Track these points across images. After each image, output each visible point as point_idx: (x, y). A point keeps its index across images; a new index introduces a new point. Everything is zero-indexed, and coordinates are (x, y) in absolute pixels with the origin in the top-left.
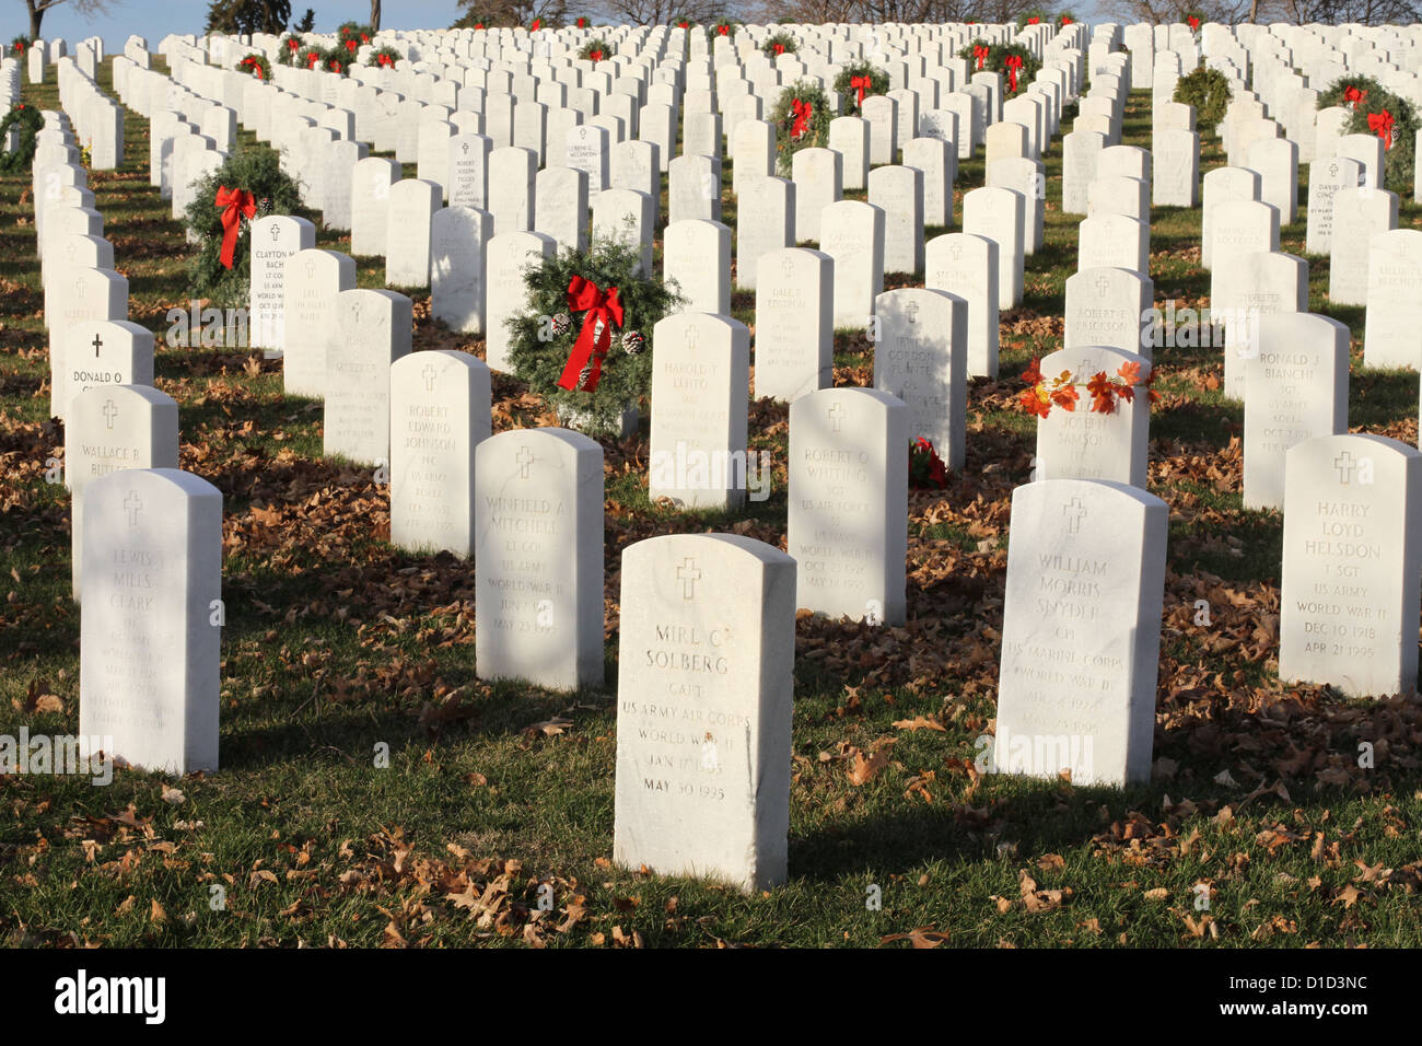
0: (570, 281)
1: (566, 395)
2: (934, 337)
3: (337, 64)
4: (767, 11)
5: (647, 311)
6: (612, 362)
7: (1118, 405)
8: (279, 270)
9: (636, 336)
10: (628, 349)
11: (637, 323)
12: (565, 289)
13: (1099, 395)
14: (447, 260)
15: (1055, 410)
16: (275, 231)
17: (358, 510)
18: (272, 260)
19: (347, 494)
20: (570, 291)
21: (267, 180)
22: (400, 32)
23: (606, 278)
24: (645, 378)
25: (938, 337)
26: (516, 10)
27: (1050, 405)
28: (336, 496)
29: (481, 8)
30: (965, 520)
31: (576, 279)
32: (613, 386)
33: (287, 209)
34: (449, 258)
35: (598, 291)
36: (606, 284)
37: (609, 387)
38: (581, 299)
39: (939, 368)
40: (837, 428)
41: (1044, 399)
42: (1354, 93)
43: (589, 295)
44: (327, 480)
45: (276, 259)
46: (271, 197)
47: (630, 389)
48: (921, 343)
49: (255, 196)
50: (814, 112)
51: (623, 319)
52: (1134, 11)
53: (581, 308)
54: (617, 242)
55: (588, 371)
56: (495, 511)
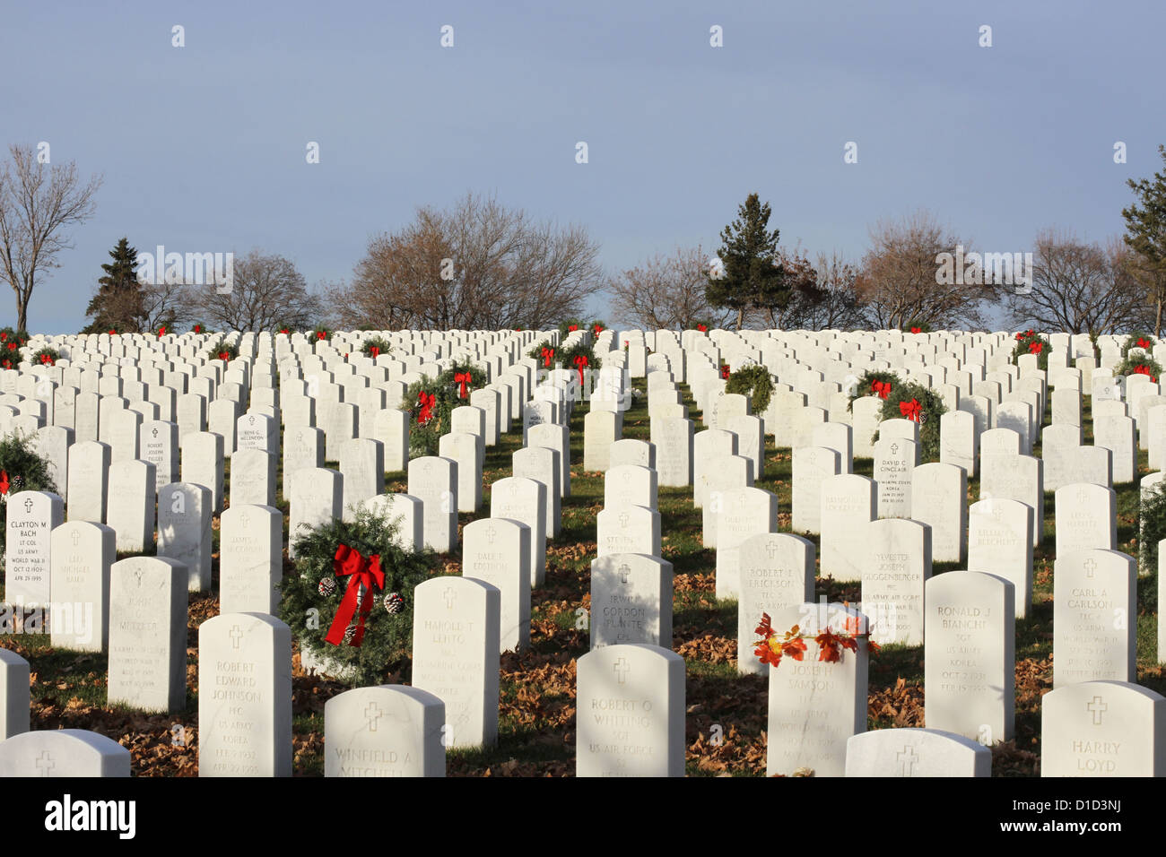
0: (336, 549)
1: (333, 650)
2: (645, 595)
3: (8, 362)
4: (342, 320)
5: (406, 575)
6: (374, 620)
7: (843, 656)
8: (32, 538)
9: (397, 597)
10: (390, 609)
11: (397, 586)
12: (332, 556)
13: (826, 645)
14: (171, 529)
15: (786, 660)
16: (29, 504)
17: (160, 754)
18: (26, 529)
19: (148, 740)
20: (337, 558)
21: (19, 461)
22: (48, 336)
23: (369, 547)
24: (406, 632)
25: (648, 595)
26: (135, 319)
27: (781, 656)
28: (138, 742)
29: (106, 317)
30: (694, 756)
31: (342, 547)
32: (377, 641)
33: (37, 486)
34: (174, 527)
35: (362, 558)
36: (369, 552)
37: (373, 642)
38: (346, 565)
39: (649, 620)
40: (622, 680)
41: (777, 650)
42: (879, 385)
43: (354, 561)
44: (122, 726)
45: (29, 529)
46: (23, 475)
47: (391, 644)
48: (633, 600)
49: (8, 475)
50: (437, 402)
51: (384, 583)
52: (642, 320)
53: (345, 573)
54: (378, 516)
55: (353, 628)
56: (344, 762)
